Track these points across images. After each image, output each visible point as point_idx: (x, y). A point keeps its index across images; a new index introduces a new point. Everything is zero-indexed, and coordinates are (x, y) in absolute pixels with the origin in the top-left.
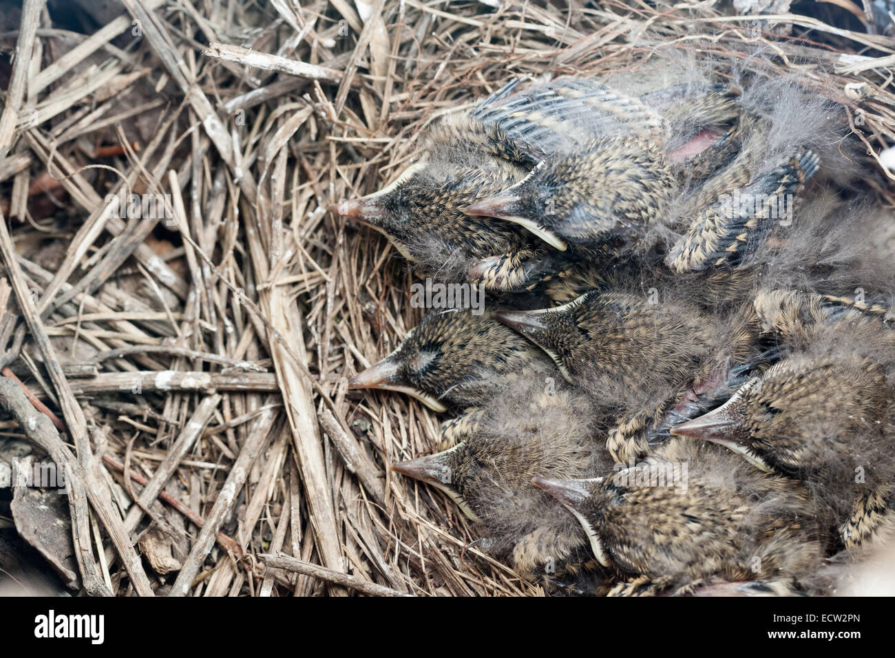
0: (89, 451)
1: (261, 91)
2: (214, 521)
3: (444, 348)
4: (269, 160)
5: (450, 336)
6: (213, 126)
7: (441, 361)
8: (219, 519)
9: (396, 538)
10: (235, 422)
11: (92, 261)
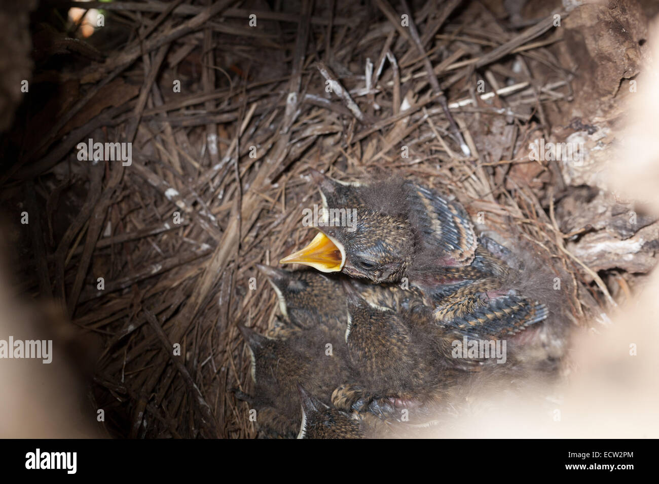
0: (109, 196)
1: (327, 102)
2: (138, 275)
3: (309, 289)
4: (304, 135)
5: (316, 286)
6: (292, 99)
7: (302, 293)
8: (140, 277)
9: (212, 354)
10: (186, 239)
11: (186, 112)
